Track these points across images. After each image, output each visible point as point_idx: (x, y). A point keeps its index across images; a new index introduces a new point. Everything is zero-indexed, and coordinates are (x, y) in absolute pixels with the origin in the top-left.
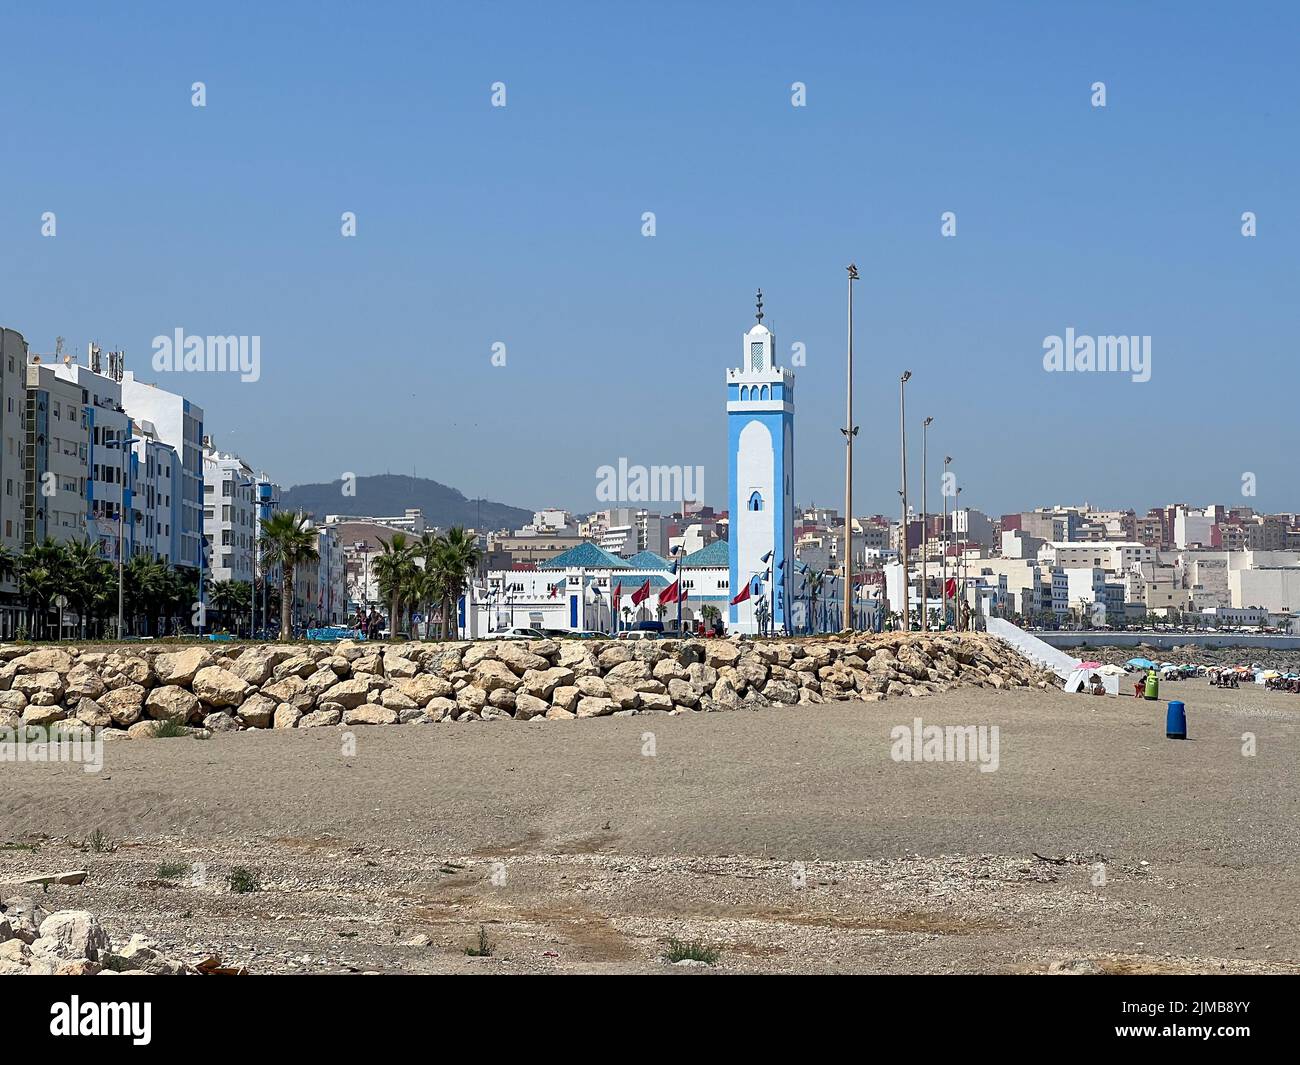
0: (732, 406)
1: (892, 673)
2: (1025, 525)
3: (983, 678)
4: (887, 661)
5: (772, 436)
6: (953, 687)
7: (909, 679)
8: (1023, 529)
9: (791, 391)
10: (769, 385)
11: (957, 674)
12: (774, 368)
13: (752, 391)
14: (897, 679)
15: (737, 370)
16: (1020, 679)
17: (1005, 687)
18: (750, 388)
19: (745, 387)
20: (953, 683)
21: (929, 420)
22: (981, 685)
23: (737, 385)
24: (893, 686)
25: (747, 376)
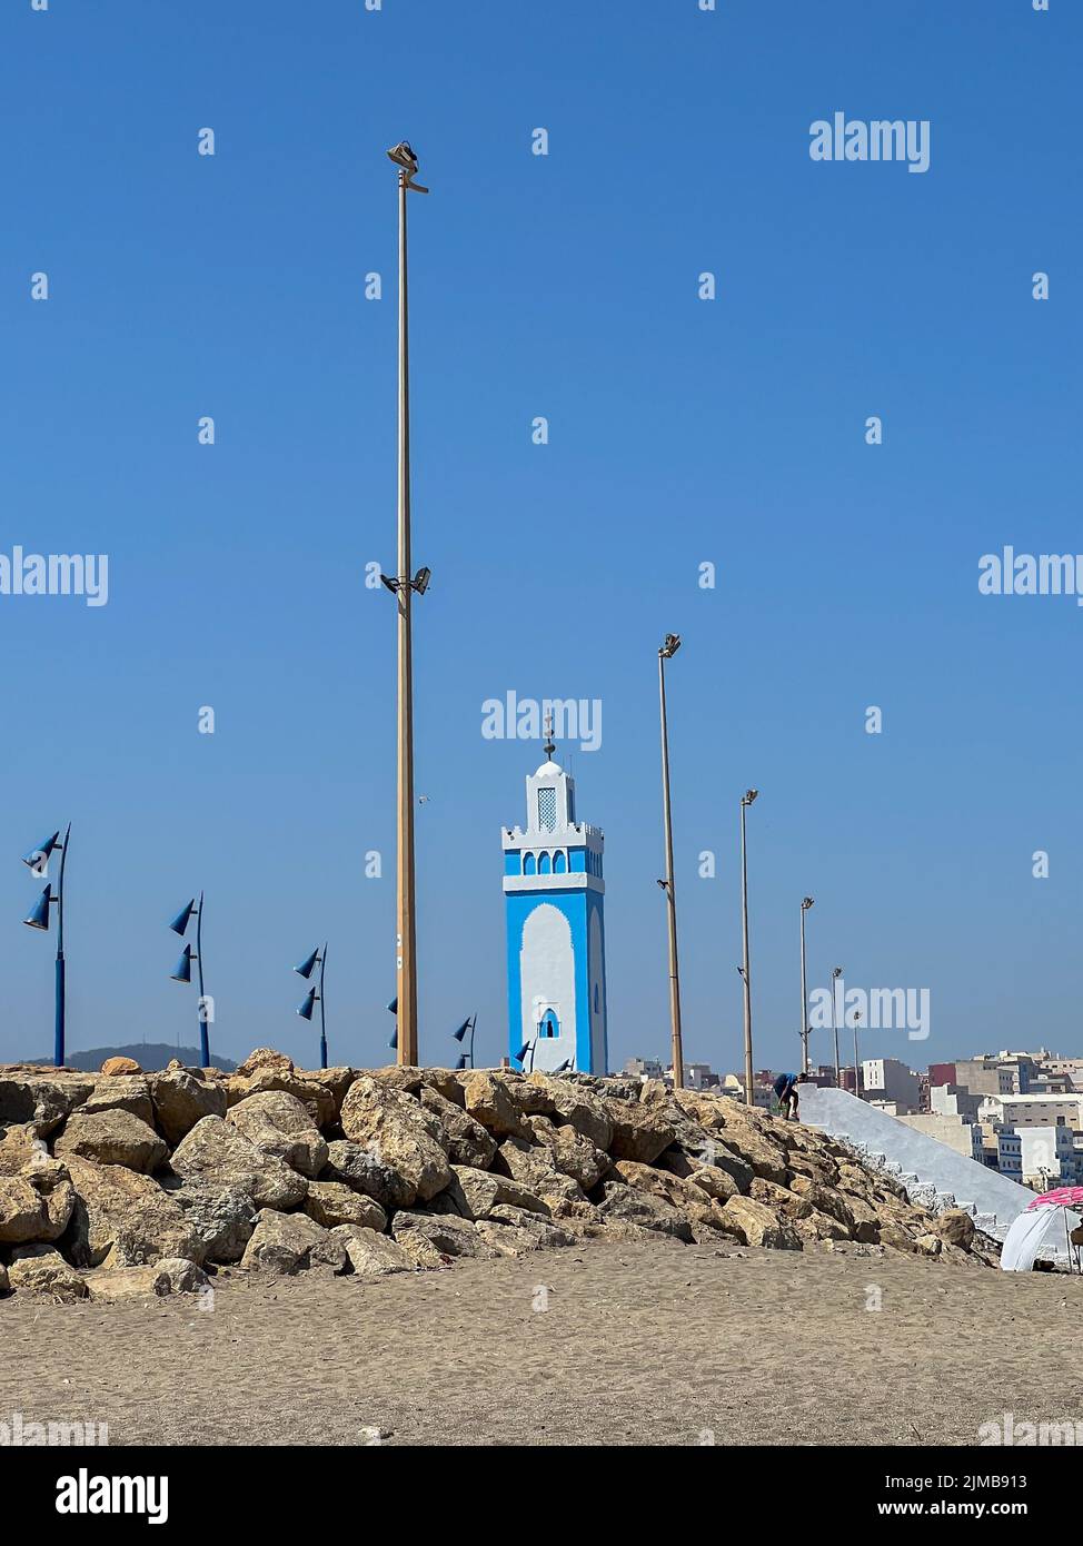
0: (512, 882)
1: (277, 1182)
2: (962, 1078)
3: (697, 1209)
4: (269, 1135)
5: (571, 924)
6: (559, 1240)
7: (353, 1203)
8: (959, 1083)
9: (599, 859)
10: (565, 851)
11: (594, 1192)
12: (571, 824)
13: (540, 860)
14: (295, 1203)
15: (517, 831)
16: (846, 1217)
17: (779, 1240)
18: (537, 856)
19: (529, 855)
20: (570, 1226)
21: (752, 795)
22: (684, 1234)
23: (517, 851)
24: (271, 1231)
25: (532, 838)
